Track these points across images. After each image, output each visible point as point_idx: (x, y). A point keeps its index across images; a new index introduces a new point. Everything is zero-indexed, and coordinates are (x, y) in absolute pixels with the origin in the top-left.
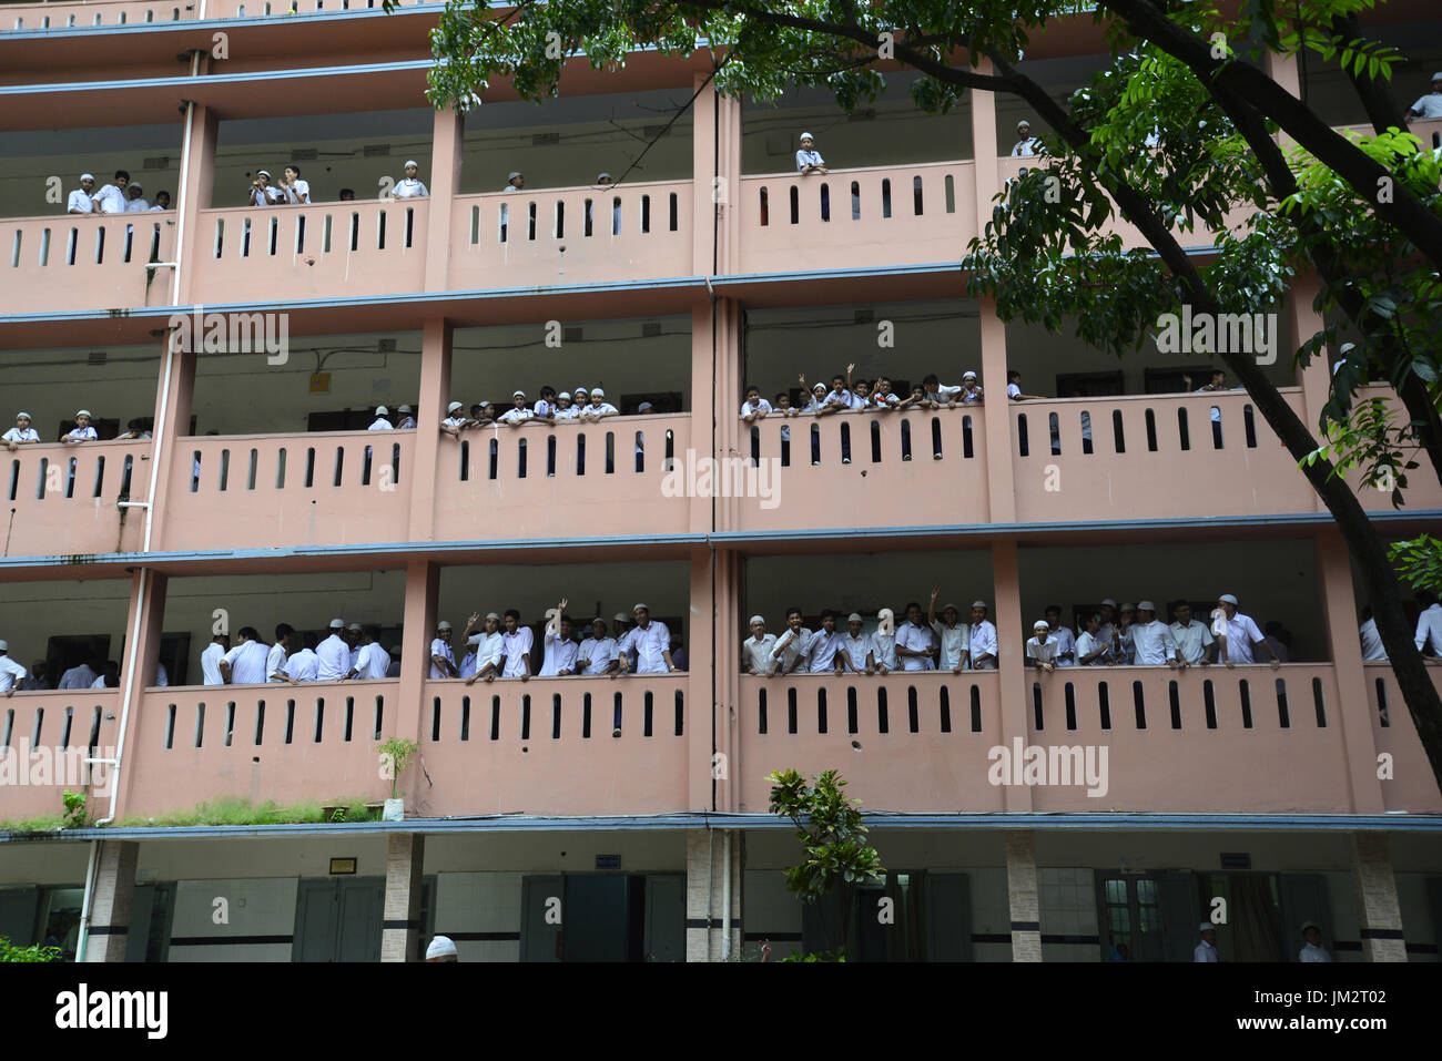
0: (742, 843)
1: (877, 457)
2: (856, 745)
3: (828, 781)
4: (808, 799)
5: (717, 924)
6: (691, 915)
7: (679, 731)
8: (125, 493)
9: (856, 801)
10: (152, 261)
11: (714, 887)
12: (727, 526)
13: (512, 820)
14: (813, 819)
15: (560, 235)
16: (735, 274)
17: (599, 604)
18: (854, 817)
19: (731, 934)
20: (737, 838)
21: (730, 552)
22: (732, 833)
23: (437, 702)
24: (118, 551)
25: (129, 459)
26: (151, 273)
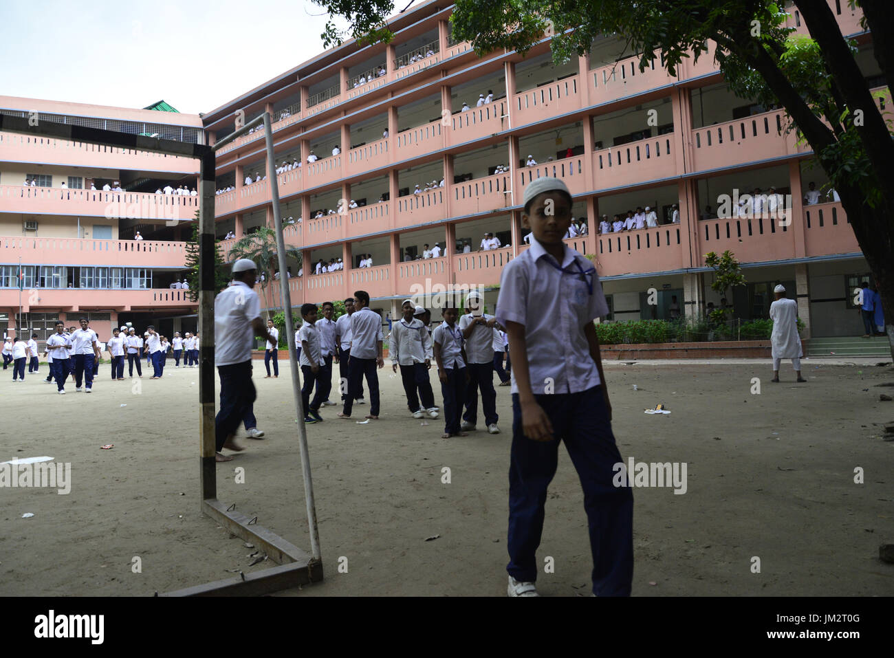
0: (701, 276)
1: (744, 136)
2: (740, 241)
3: (726, 254)
4: (718, 261)
5: (694, 303)
6: (686, 300)
7: (679, 243)
8: (505, 190)
9: (736, 260)
10: (503, 115)
11: (693, 291)
12: (689, 171)
13: (626, 275)
14: (720, 267)
15: (624, 77)
16: (686, 79)
17: (656, 202)
18: (735, 266)
19: (699, 305)
20: (700, 275)
21: (691, 180)
22: (698, 274)
23: (601, 241)
24: (506, 207)
25: (505, 178)
26: (502, 119)
